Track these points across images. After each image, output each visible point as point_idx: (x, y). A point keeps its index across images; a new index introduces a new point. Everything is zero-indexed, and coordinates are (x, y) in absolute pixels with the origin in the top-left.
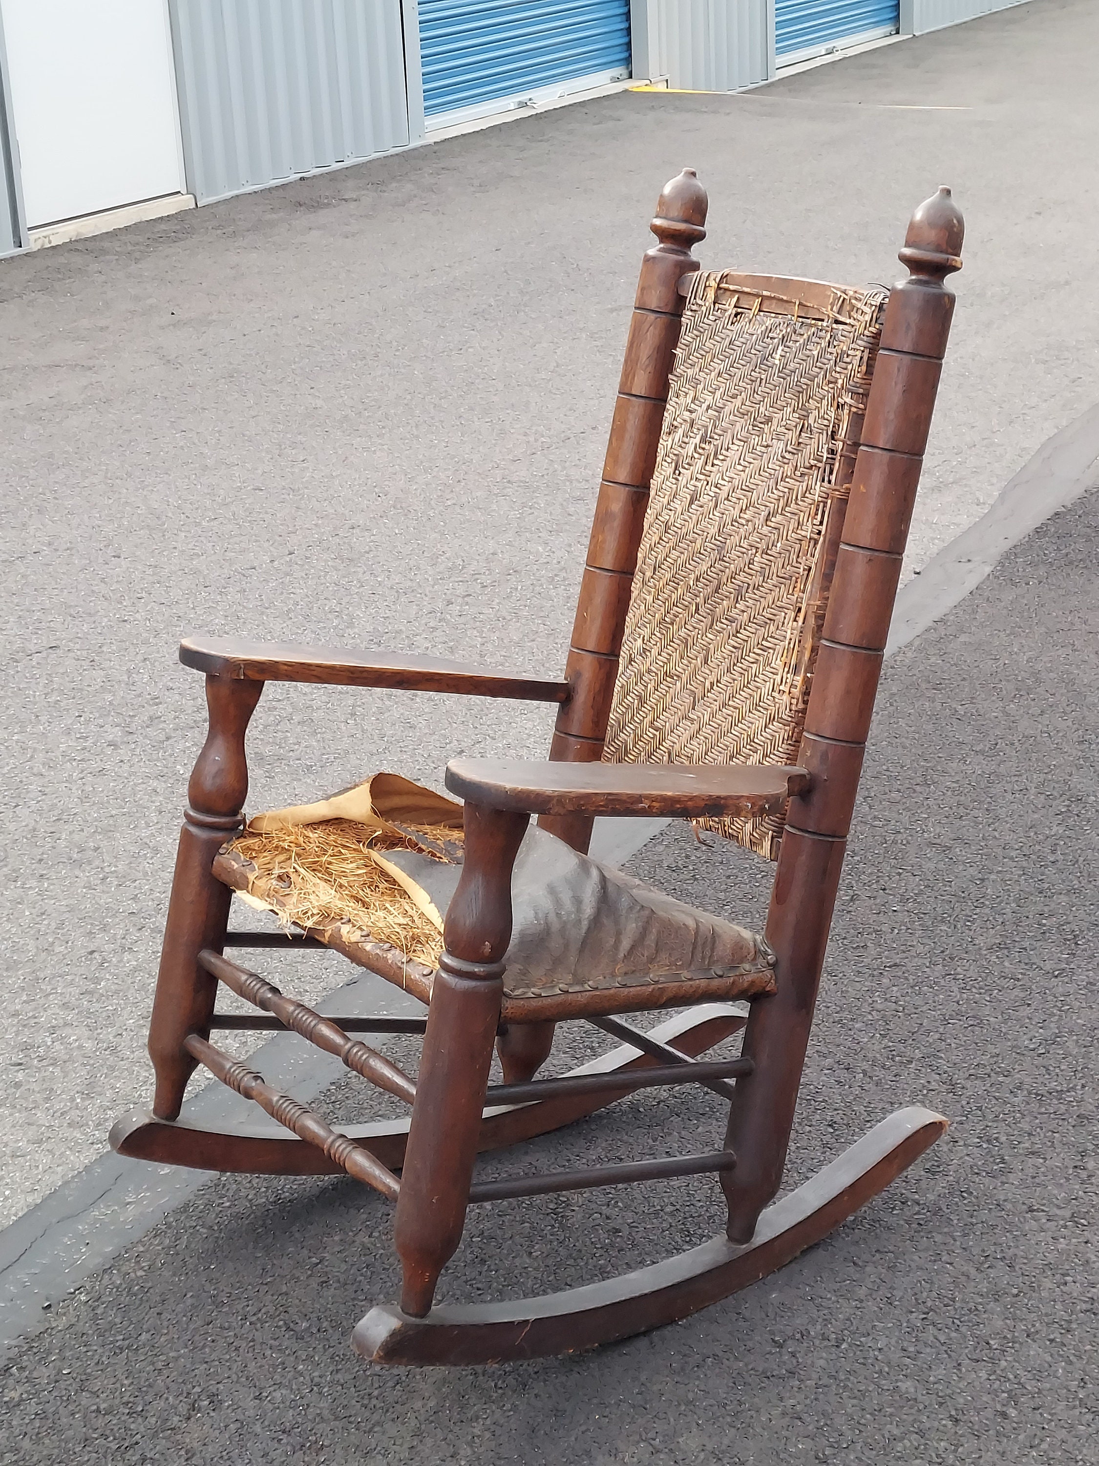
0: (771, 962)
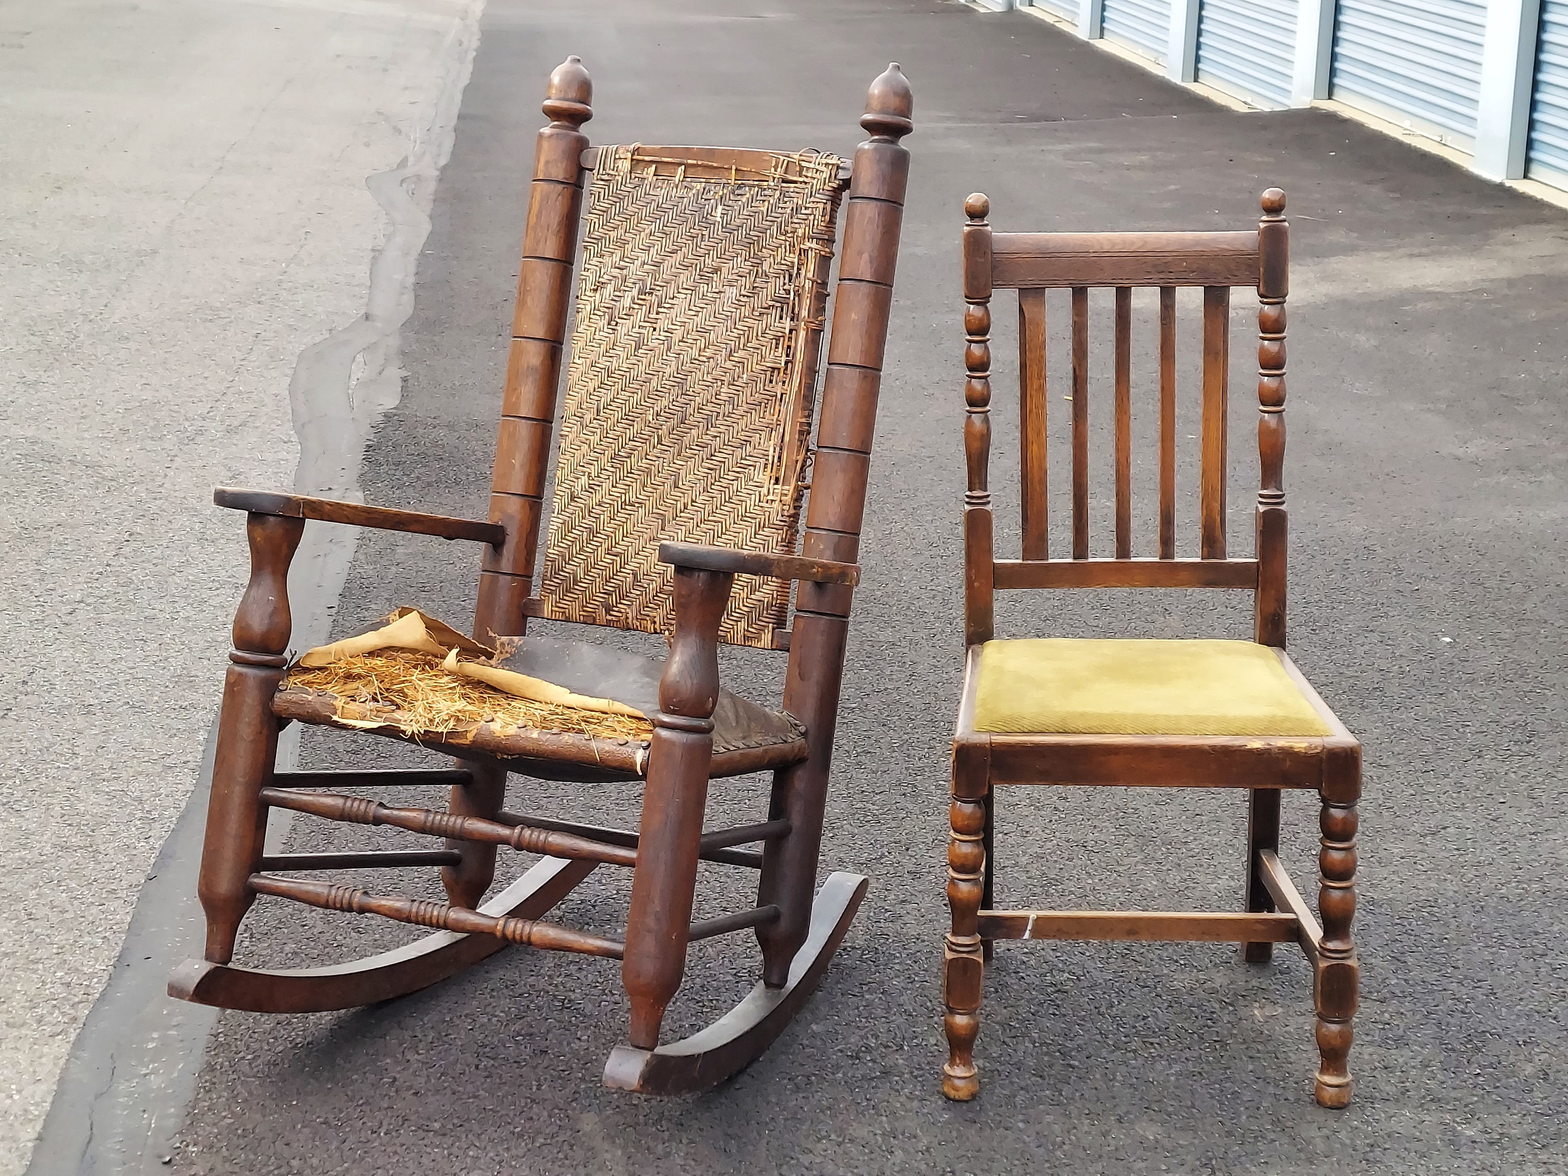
0: (803, 731)
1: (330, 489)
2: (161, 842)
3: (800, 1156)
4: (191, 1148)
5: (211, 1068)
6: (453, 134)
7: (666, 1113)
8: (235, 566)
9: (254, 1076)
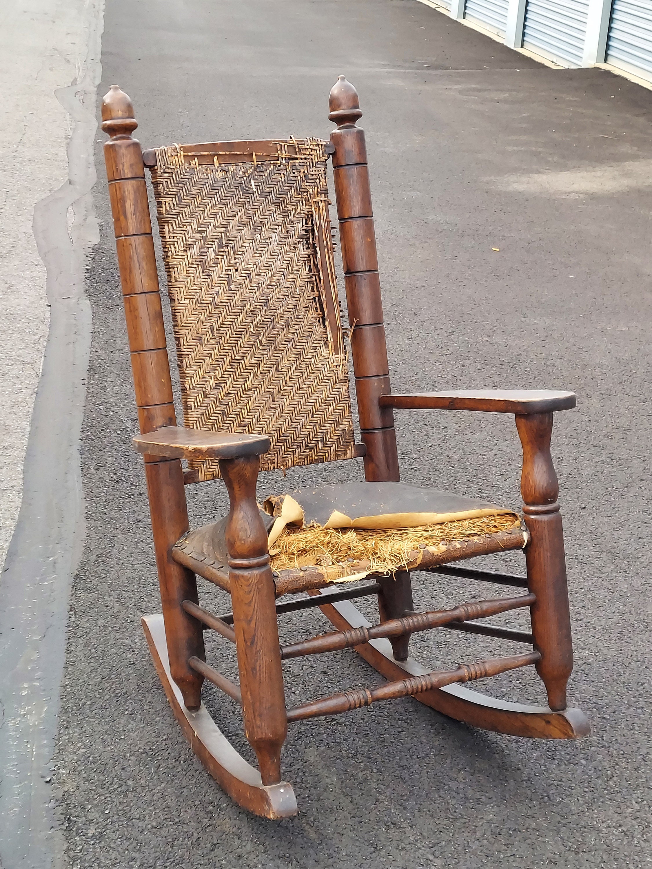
1: (69, 297)
2: (7, 544)
3: (449, 783)
4: (61, 771)
5: (65, 710)
6: (100, 64)
7: (359, 750)
8: (20, 349)
9: (94, 717)
